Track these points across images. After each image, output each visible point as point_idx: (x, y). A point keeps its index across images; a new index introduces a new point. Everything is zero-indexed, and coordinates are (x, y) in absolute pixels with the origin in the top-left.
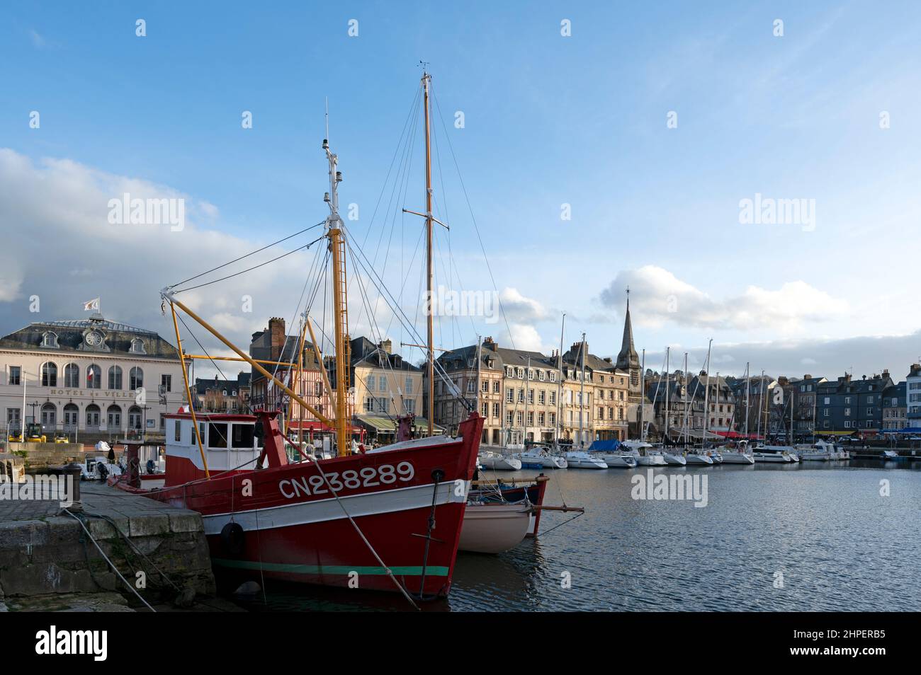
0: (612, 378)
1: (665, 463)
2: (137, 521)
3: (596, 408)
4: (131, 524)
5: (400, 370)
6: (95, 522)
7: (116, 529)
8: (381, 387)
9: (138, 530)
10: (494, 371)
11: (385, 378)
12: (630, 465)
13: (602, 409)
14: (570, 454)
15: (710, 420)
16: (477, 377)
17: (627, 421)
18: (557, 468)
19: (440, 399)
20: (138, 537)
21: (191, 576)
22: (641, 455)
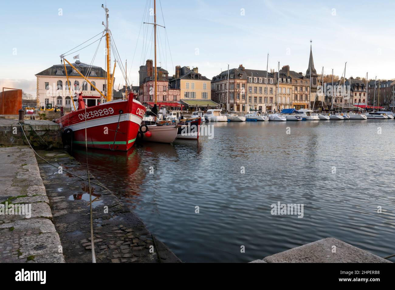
0: (302, 81)
1: (319, 119)
2: (39, 126)
3: (293, 95)
4: (37, 127)
5: (201, 80)
6: (25, 126)
7: (32, 128)
8: (192, 88)
9: (39, 128)
10: (243, 79)
11: (194, 84)
12: (299, 120)
13: (297, 95)
14: (270, 115)
15: (354, 100)
16: (235, 82)
17: (309, 101)
18: (264, 121)
19: (220, 92)
20: (38, 130)
21: (54, 143)
22: (307, 115)
